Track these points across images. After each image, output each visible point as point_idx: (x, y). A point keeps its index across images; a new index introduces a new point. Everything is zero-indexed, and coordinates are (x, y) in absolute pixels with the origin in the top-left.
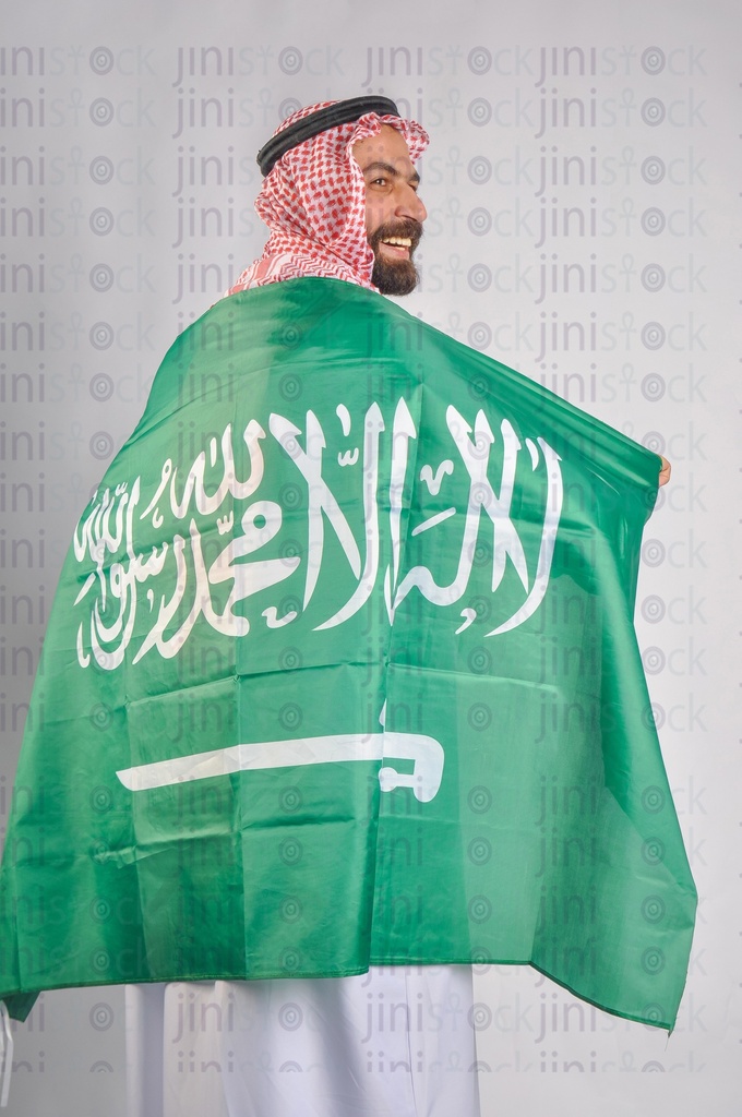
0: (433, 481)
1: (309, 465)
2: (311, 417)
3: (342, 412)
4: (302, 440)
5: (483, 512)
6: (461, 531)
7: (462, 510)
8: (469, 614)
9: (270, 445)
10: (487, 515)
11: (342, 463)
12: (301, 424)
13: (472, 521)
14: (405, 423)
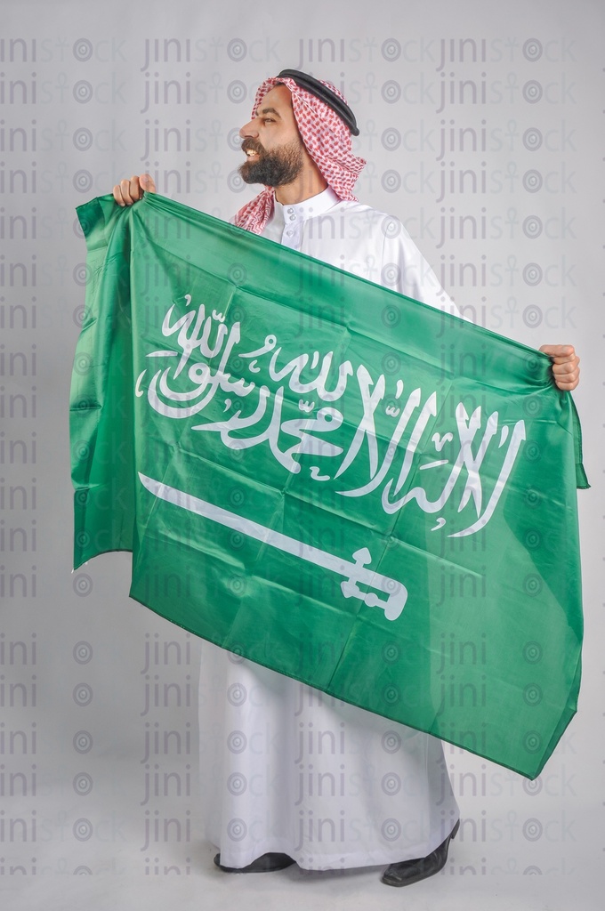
0: (438, 441)
1: (370, 404)
2: (382, 378)
3: (400, 385)
4: (372, 388)
5: (464, 467)
6: (449, 473)
7: (452, 462)
8: (441, 521)
9: (352, 380)
10: (466, 468)
11: (388, 412)
12: (375, 380)
13: (456, 470)
14: (432, 406)
